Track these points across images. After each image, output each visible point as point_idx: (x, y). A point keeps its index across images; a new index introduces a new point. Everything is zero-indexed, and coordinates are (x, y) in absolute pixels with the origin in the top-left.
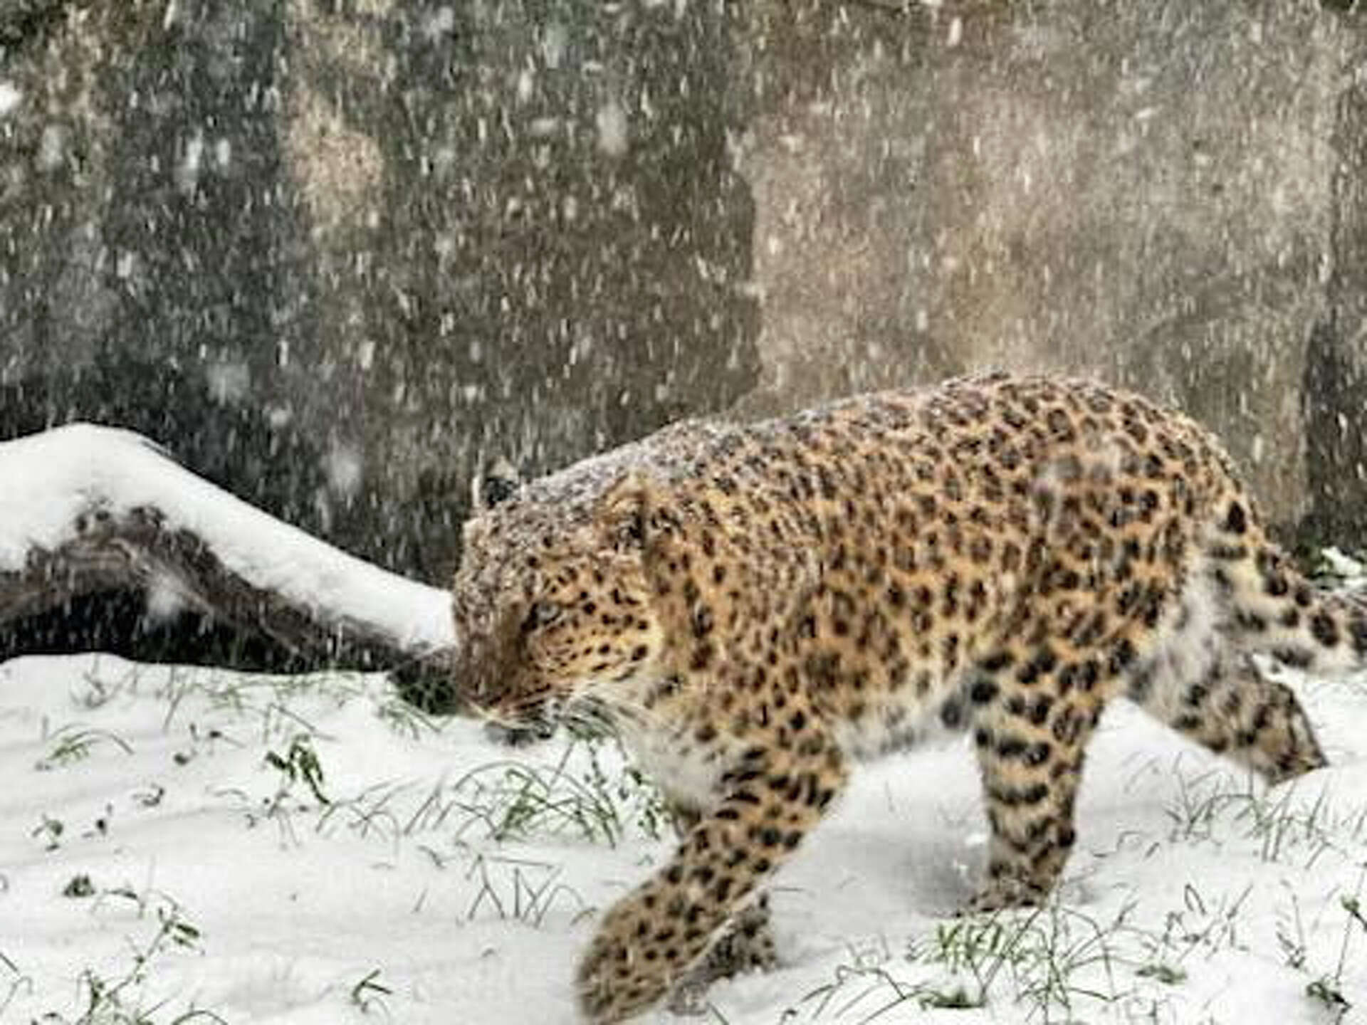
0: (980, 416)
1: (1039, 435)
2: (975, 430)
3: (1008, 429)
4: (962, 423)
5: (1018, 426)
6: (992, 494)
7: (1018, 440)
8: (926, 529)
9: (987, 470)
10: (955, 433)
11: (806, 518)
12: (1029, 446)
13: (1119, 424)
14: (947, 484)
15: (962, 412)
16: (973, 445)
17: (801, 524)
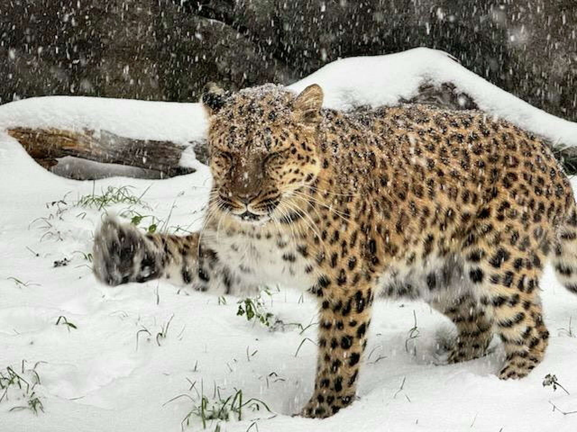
0: (467, 125)
1: (496, 142)
2: (462, 130)
3: (480, 135)
4: (456, 126)
5: (486, 135)
6: (465, 166)
7: (484, 142)
8: (429, 177)
9: (465, 153)
10: (451, 130)
11: (369, 154)
12: (489, 146)
13: (538, 148)
14: (441, 155)
15: (458, 121)
16: (460, 138)
17: (365, 156)
